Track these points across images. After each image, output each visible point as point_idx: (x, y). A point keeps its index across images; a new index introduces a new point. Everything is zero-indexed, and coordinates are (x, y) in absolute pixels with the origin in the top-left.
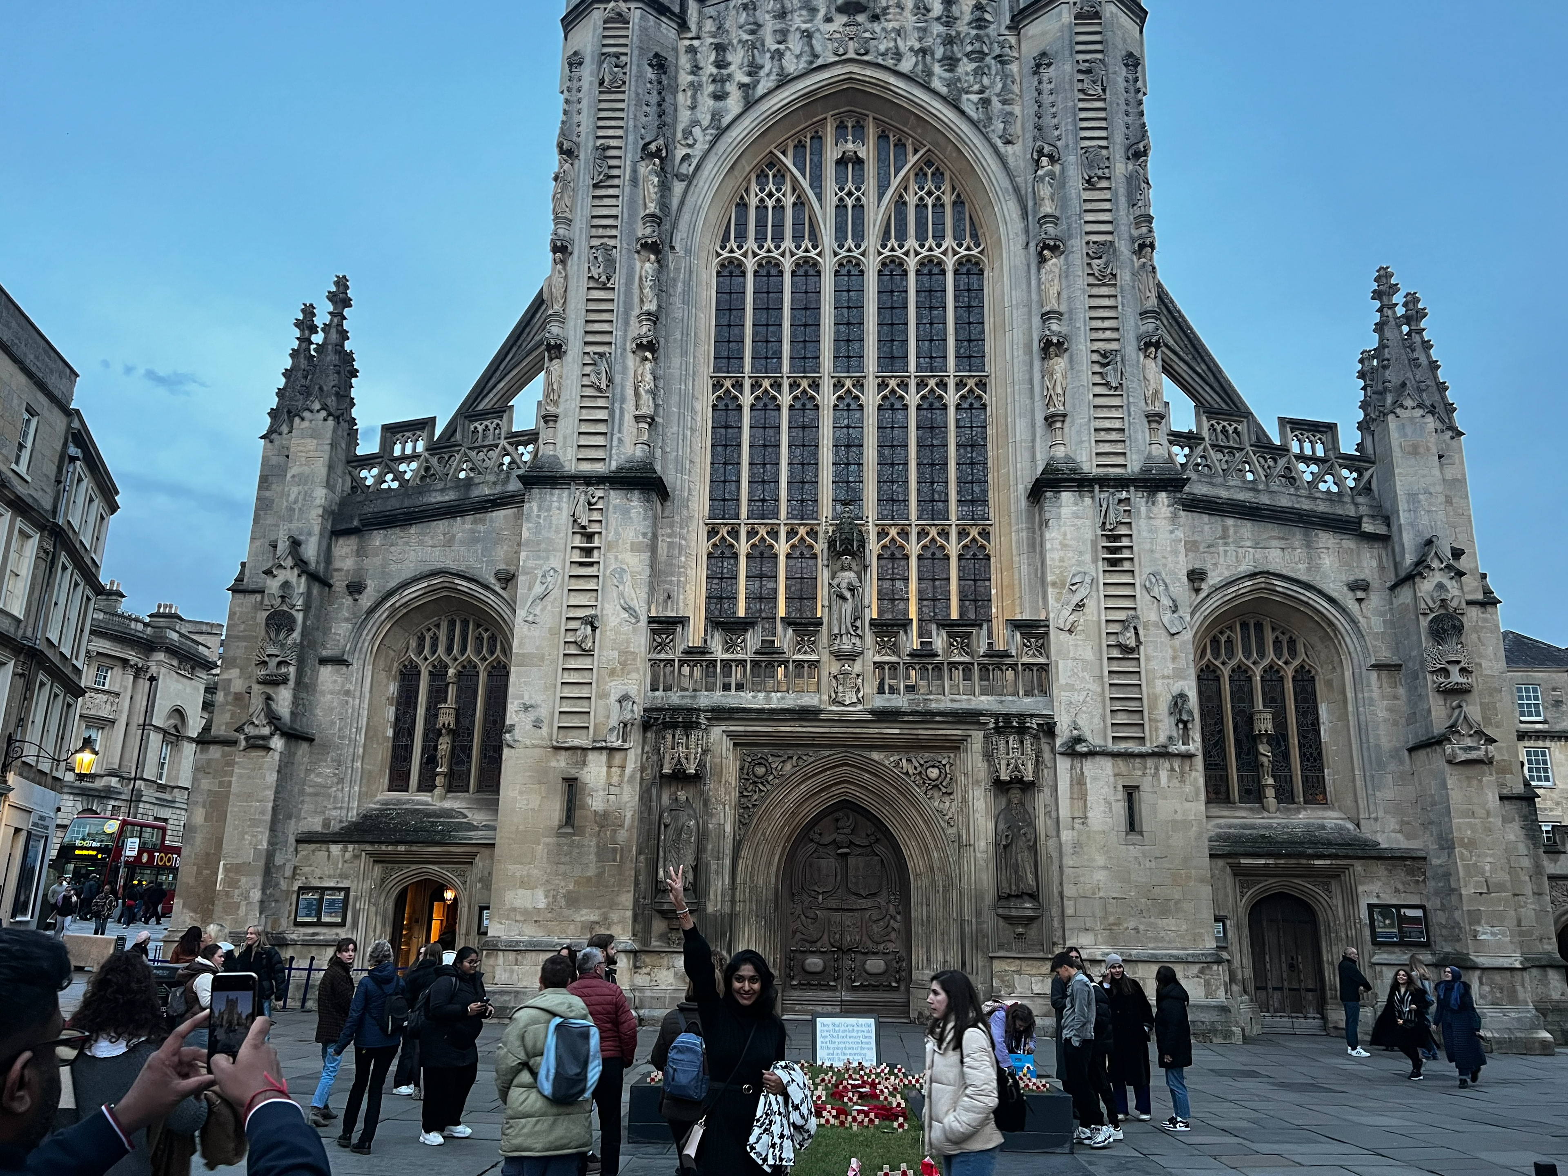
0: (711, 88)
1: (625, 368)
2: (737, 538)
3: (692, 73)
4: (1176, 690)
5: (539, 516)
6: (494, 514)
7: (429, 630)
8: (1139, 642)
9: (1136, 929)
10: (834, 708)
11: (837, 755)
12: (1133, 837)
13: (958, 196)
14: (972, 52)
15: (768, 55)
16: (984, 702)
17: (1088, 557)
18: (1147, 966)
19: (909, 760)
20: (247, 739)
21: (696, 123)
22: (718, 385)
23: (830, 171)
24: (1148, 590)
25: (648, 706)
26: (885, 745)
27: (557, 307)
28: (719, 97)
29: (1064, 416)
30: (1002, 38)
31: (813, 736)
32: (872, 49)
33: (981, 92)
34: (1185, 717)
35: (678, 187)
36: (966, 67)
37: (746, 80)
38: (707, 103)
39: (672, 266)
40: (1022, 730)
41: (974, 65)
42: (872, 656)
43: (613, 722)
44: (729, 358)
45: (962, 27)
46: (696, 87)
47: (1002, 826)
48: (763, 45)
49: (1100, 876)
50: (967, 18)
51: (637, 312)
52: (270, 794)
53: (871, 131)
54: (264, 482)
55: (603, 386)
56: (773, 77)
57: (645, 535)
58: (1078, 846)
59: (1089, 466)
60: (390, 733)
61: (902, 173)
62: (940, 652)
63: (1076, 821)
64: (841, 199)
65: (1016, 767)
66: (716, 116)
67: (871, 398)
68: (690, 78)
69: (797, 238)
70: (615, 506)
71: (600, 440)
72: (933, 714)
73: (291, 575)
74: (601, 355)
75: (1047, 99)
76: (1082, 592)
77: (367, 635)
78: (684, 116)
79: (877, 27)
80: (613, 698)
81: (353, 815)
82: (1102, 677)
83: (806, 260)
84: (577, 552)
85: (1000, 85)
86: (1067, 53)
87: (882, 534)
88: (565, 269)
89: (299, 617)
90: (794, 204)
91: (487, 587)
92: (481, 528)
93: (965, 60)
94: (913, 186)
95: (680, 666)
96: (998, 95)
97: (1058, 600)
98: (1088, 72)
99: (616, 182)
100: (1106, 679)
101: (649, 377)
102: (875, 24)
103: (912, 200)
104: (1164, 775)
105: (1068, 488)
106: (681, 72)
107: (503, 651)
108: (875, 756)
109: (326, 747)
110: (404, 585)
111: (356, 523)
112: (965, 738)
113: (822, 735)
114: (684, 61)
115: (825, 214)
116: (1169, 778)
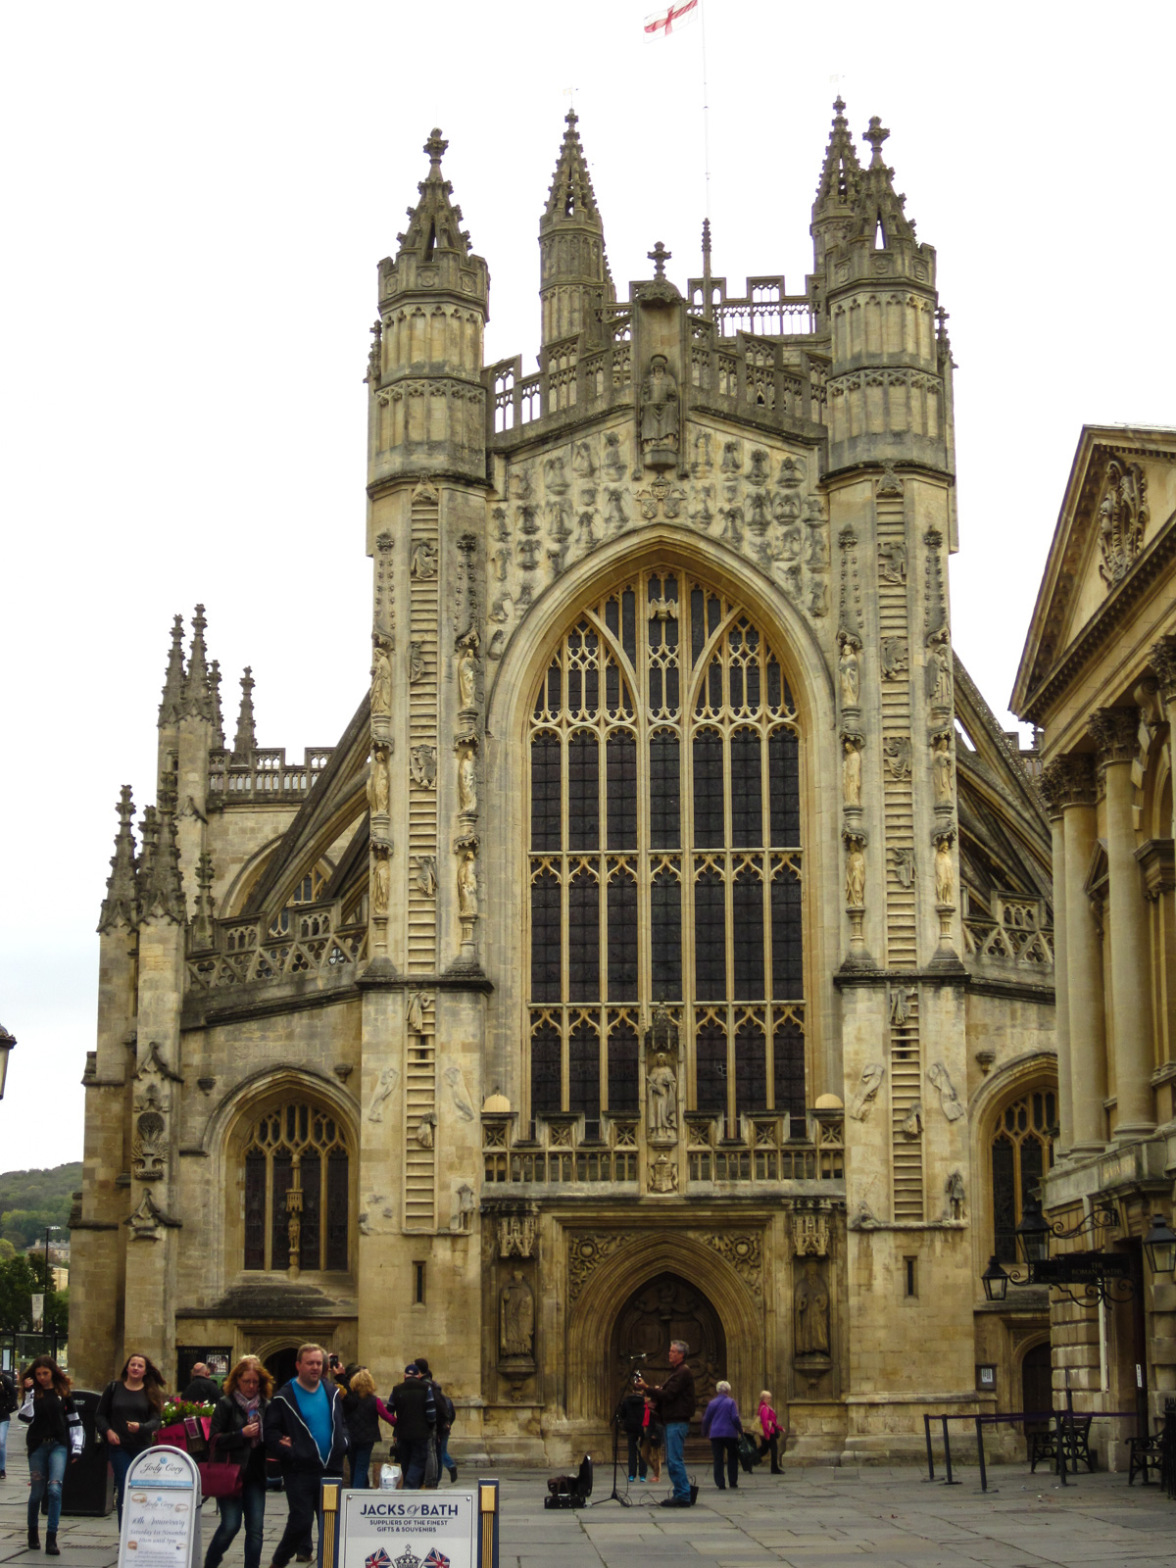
0: (518, 558)
1: (448, 871)
2: (560, 1023)
3: (501, 540)
4: (952, 1171)
5: (376, 1020)
6: (329, 1009)
7: (270, 1117)
8: (920, 1130)
9: (909, 1377)
10: (653, 1195)
11: (654, 1235)
12: (911, 1300)
13: (773, 657)
14: (783, 516)
15: (577, 519)
16: (785, 1185)
17: (879, 1049)
18: (916, 1407)
19: (721, 1238)
20: (137, 1230)
21: (505, 595)
22: (536, 864)
23: (643, 632)
24: (932, 1080)
25: (484, 1195)
26: (700, 1226)
27: (382, 811)
28: (529, 567)
29: (863, 912)
30: (812, 498)
31: (635, 1220)
32: (683, 511)
33: (790, 560)
34: (956, 1196)
35: (491, 667)
36: (776, 531)
37: (555, 547)
38: (517, 576)
39: (487, 751)
40: (817, 1211)
41: (784, 529)
42: (686, 1145)
43: (454, 1210)
44: (546, 834)
45: (772, 485)
46: (505, 556)
47: (799, 1294)
48: (571, 507)
49: (881, 1334)
50: (777, 475)
51: (456, 812)
52: (160, 1278)
53: (684, 588)
54: (105, 975)
55: (430, 891)
56: (583, 545)
57: (474, 1036)
58: (861, 1309)
59: (883, 964)
60: (243, 1216)
61: (716, 634)
62: (747, 1141)
63: (862, 1288)
64: (655, 662)
65: (811, 1243)
66: (526, 589)
67: (688, 876)
68: (499, 545)
69: (612, 704)
70: (446, 1009)
71: (428, 945)
72: (740, 1198)
73: (154, 1079)
74: (427, 860)
75: (851, 582)
76: (873, 1084)
77: (220, 1129)
78: (494, 590)
79: (686, 485)
80: (454, 1189)
81: (221, 1294)
82: (888, 1161)
83: (621, 729)
84: (413, 1054)
85: (809, 552)
86: (869, 535)
87: (700, 1014)
88: (386, 768)
89: (167, 1118)
90: (608, 668)
91: (328, 1081)
92: (316, 1022)
93: (775, 522)
94: (728, 647)
95: (512, 1160)
96: (808, 562)
97: (852, 1091)
98: (889, 557)
99: (432, 679)
100: (892, 1164)
101: (472, 878)
102: (685, 482)
103: (726, 663)
104: (938, 1245)
105: (863, 985)
106: (490, 539)
107: (342, 1137)
108: (691, 1235)
109: (192, 1232)
110: (251, 1080)
111: (203, 1022)
112: (770, 1218)
113: (644, 1219)
114: (492, 527)
115: (638, 679)
116: (943, 1248)
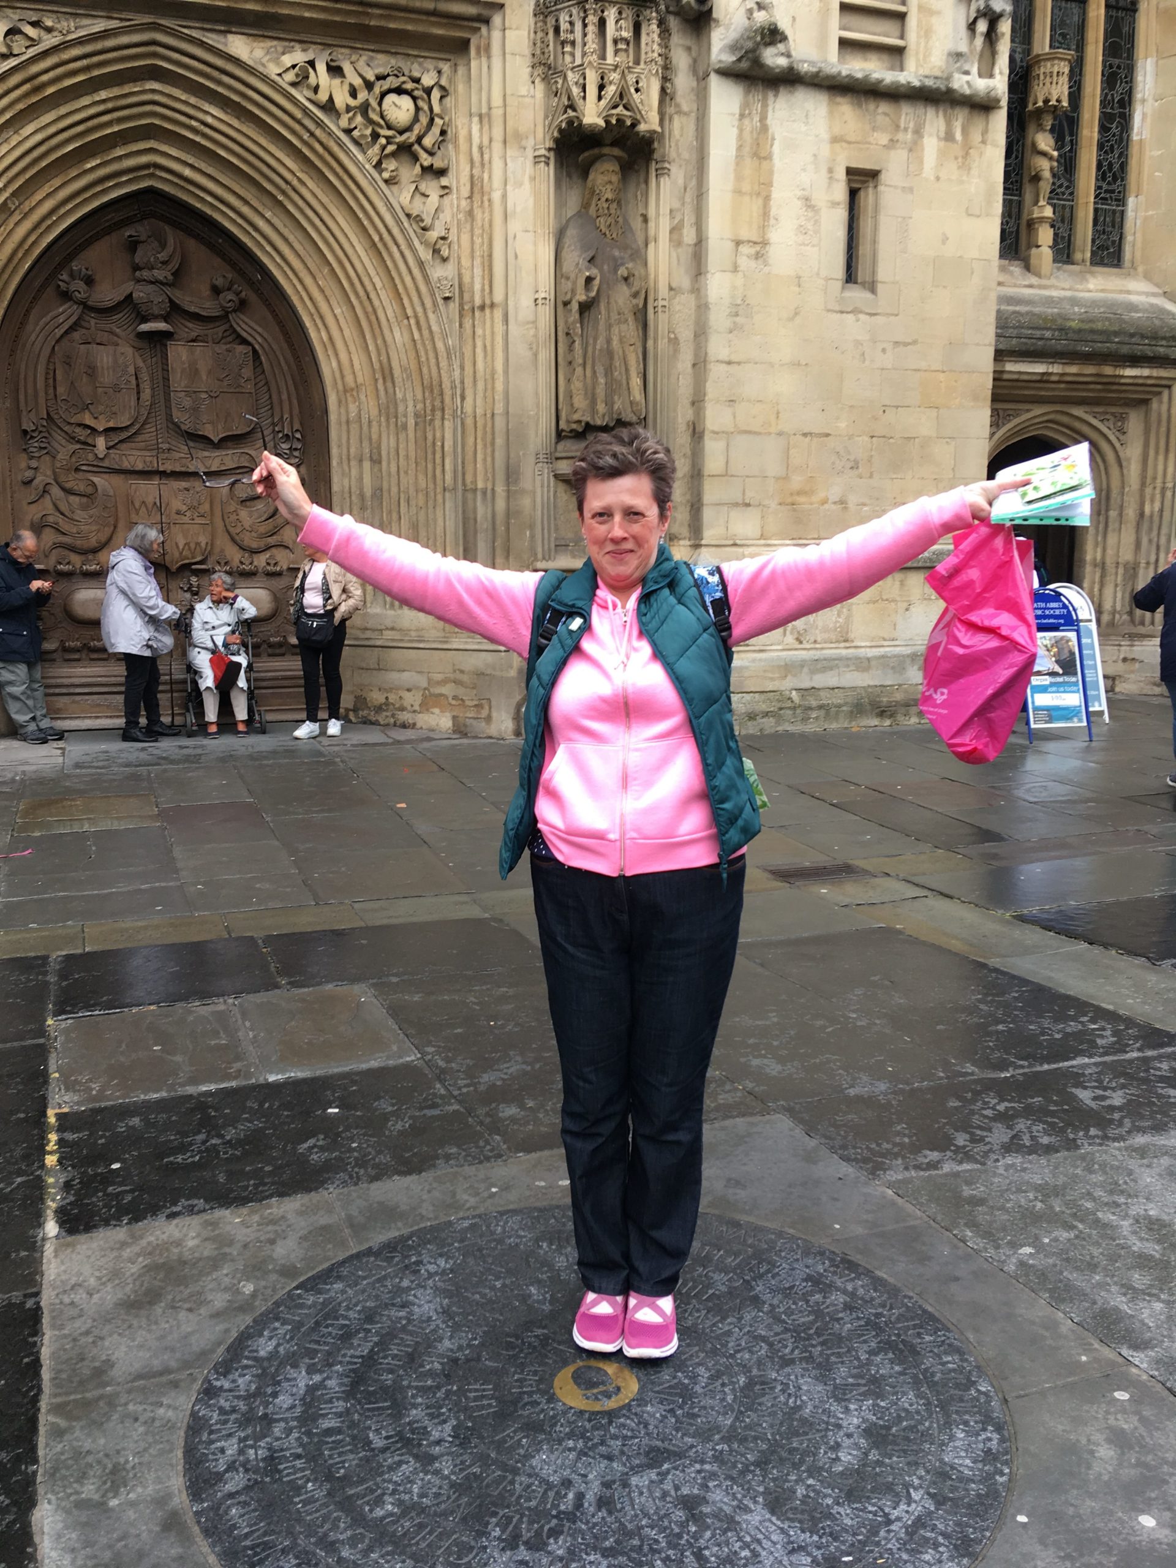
9: (840, 502)
11: (127, 37)
12: (856, 294)
19: (335, 70)
26: (271, 15)
47: (574, 258)
49: (783, 384)
58: (741, 311)
63: (745, 249)
65: (621, 93)
104: (931, 144)
108: (239, 46)
112: (485, 14)
116: (942, 155)
